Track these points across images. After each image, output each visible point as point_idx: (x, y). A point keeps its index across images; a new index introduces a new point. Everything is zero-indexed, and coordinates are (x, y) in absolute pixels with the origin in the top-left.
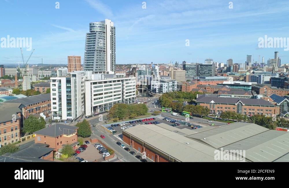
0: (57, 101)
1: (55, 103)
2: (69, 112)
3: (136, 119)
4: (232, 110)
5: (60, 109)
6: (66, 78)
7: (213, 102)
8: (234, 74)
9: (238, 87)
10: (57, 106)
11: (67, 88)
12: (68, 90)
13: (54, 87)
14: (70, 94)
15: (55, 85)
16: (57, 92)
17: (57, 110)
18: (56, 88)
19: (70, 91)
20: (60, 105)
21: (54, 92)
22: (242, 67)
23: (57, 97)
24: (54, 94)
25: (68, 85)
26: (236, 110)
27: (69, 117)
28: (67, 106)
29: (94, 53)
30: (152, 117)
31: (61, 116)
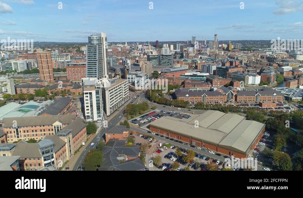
0: (89, 108)
1: (88, 110)
2: (98, 115)
3: (144, 113)
4: (199, 100)
5: (92, 113)
6: (96, 91)
7: (187, 95)
8: (187, 61)
9: (196, 77)
10: (89, 111)
11: (96, 98)
12: (97, 99)
13: (87, 98)
14: (99, 102)
15: (87, 97)
16: (89, 101)
17: (90, 114)
18: (89, 98)
19: (99, 100)
20: (92, 110)
21: (87, 102)
22: (190, 51)
23: (89, 105)
24: (87, 103)
25: (97, 96)
26: (202, 100)
27: (99, 118)
28: (97, 111)
29: (96, 62)
30: (153, 111)
31: (93, 118)
